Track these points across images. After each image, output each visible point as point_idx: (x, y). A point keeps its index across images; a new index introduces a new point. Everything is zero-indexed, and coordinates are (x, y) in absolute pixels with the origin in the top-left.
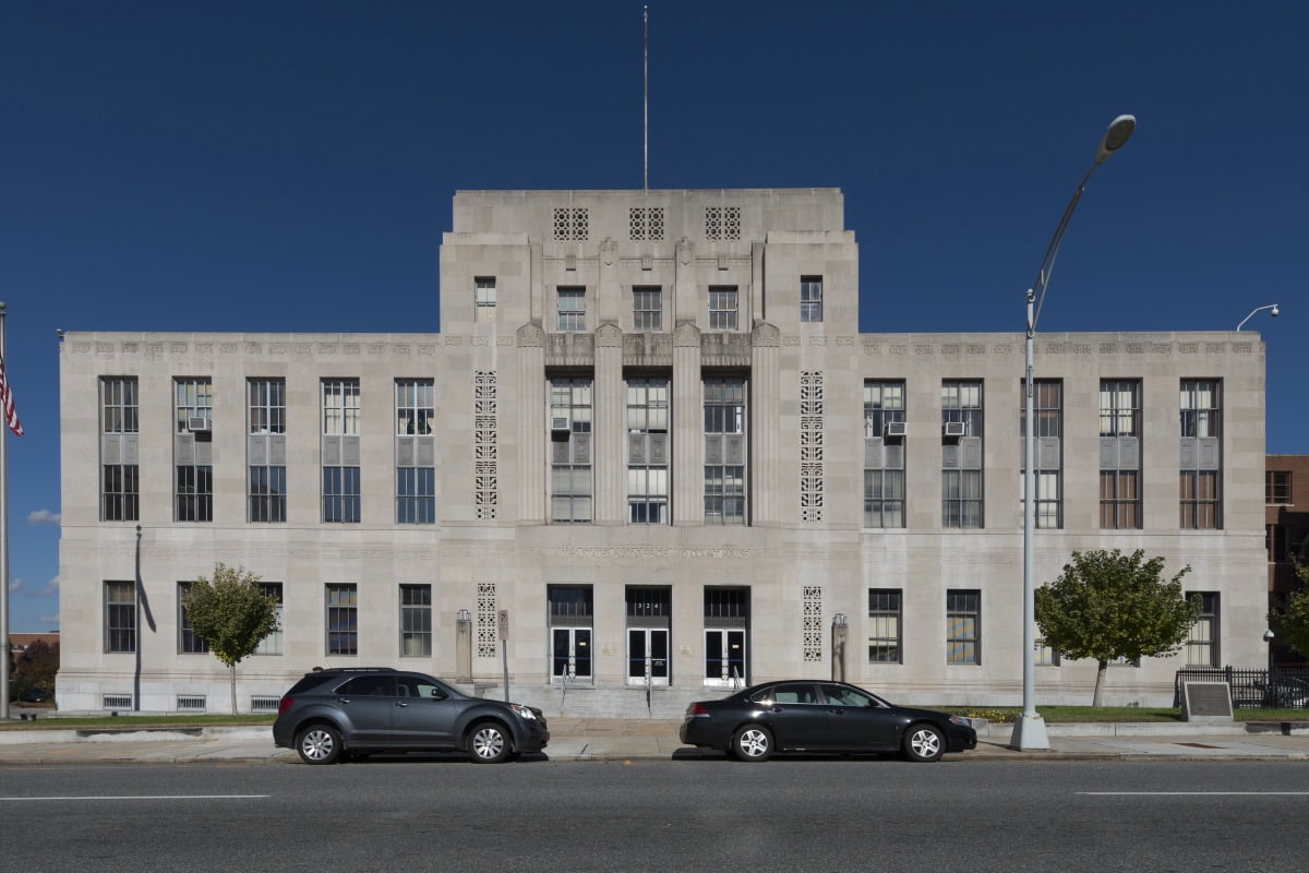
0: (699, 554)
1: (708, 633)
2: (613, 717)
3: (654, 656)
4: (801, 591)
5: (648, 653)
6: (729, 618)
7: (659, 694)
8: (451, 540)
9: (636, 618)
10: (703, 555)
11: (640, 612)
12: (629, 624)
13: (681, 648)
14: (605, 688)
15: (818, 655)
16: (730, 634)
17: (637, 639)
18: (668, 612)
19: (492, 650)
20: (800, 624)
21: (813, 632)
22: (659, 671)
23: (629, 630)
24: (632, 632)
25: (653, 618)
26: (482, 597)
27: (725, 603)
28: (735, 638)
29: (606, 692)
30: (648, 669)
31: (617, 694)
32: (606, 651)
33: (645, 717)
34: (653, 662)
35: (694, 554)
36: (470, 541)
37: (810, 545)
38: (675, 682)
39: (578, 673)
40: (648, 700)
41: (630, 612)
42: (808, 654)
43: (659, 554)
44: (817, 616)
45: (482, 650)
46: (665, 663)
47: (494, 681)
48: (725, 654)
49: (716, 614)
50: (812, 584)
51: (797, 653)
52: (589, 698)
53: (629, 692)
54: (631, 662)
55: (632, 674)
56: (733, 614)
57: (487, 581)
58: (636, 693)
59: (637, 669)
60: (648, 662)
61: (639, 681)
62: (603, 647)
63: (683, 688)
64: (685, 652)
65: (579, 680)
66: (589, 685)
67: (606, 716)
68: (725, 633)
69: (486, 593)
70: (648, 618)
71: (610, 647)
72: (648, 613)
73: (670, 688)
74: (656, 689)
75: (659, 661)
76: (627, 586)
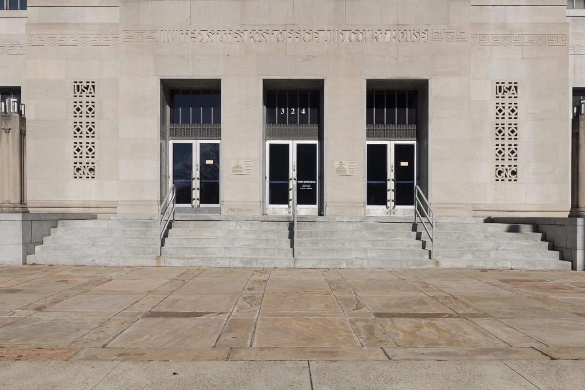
0: (361, 37)
1: (369, 146)
2: (237, 264)
3: (300, 176)
4: (491, 89)
5: (293, 173)
6: (395, 127)
7: (307, 228)
8: (41, 24)
9: (278, 127)
10: (365, 39)
11: (282, 120)
12: (269, 135)
13: (337, 164)
14: (234, 219)
15: (514, 173)
16: (397, 147)
17: (278, 155)
18: (318, 119)
19: (91, 170)
20: (490, 131)
21: (506, 142)
22: (306, 197)
23: (268, 143)
24: (271, 146)
25: (299, 127)
26: (78, 99)
27: (391, 106)
28: (402, 152)
29: (232, 225)
30: (292, 195)
31: (246, 227)
32: (237, 170)
33: (285, 264)
34: (299, 186)
35: (353, 36)
36: (65, 25)
37: (504, 26)
38: (327, 210)
39: (203, 200)
40: (291, 236)
41: (270, 119)
42: (500, 173)
43: (307, 36)
44: (513, 121)
45: (78, 170)
46: (314, 186)
47: (93, 211)
48: (391, 174)
49: (380, 121)
50: (506, 78)
51: (486, 171)
52: (205, 234)
53: (265, 225)
54: (271, 185)
55: (273, 201)
56: (401, 121)
57: (84, 78)
58: (274, 226)
59: (278, 195)
60: (292, 184)
61: (281, 210)
62: (233, 164)
63: (338, 219)
64: (340, 171)
65: (204, 209)
66: (213, 216)
67: (226, 263)
68: (391, 146)
69: (84, 94)
70: (293, 127)
71: (242, 164)
72: (293, 120)
73: (321, 218)
74: (303, 220)
75: (307, 183)
76: (266, 82)
